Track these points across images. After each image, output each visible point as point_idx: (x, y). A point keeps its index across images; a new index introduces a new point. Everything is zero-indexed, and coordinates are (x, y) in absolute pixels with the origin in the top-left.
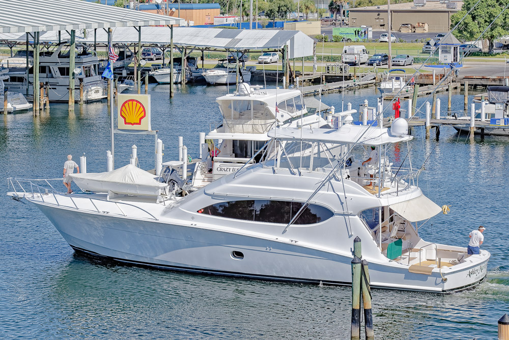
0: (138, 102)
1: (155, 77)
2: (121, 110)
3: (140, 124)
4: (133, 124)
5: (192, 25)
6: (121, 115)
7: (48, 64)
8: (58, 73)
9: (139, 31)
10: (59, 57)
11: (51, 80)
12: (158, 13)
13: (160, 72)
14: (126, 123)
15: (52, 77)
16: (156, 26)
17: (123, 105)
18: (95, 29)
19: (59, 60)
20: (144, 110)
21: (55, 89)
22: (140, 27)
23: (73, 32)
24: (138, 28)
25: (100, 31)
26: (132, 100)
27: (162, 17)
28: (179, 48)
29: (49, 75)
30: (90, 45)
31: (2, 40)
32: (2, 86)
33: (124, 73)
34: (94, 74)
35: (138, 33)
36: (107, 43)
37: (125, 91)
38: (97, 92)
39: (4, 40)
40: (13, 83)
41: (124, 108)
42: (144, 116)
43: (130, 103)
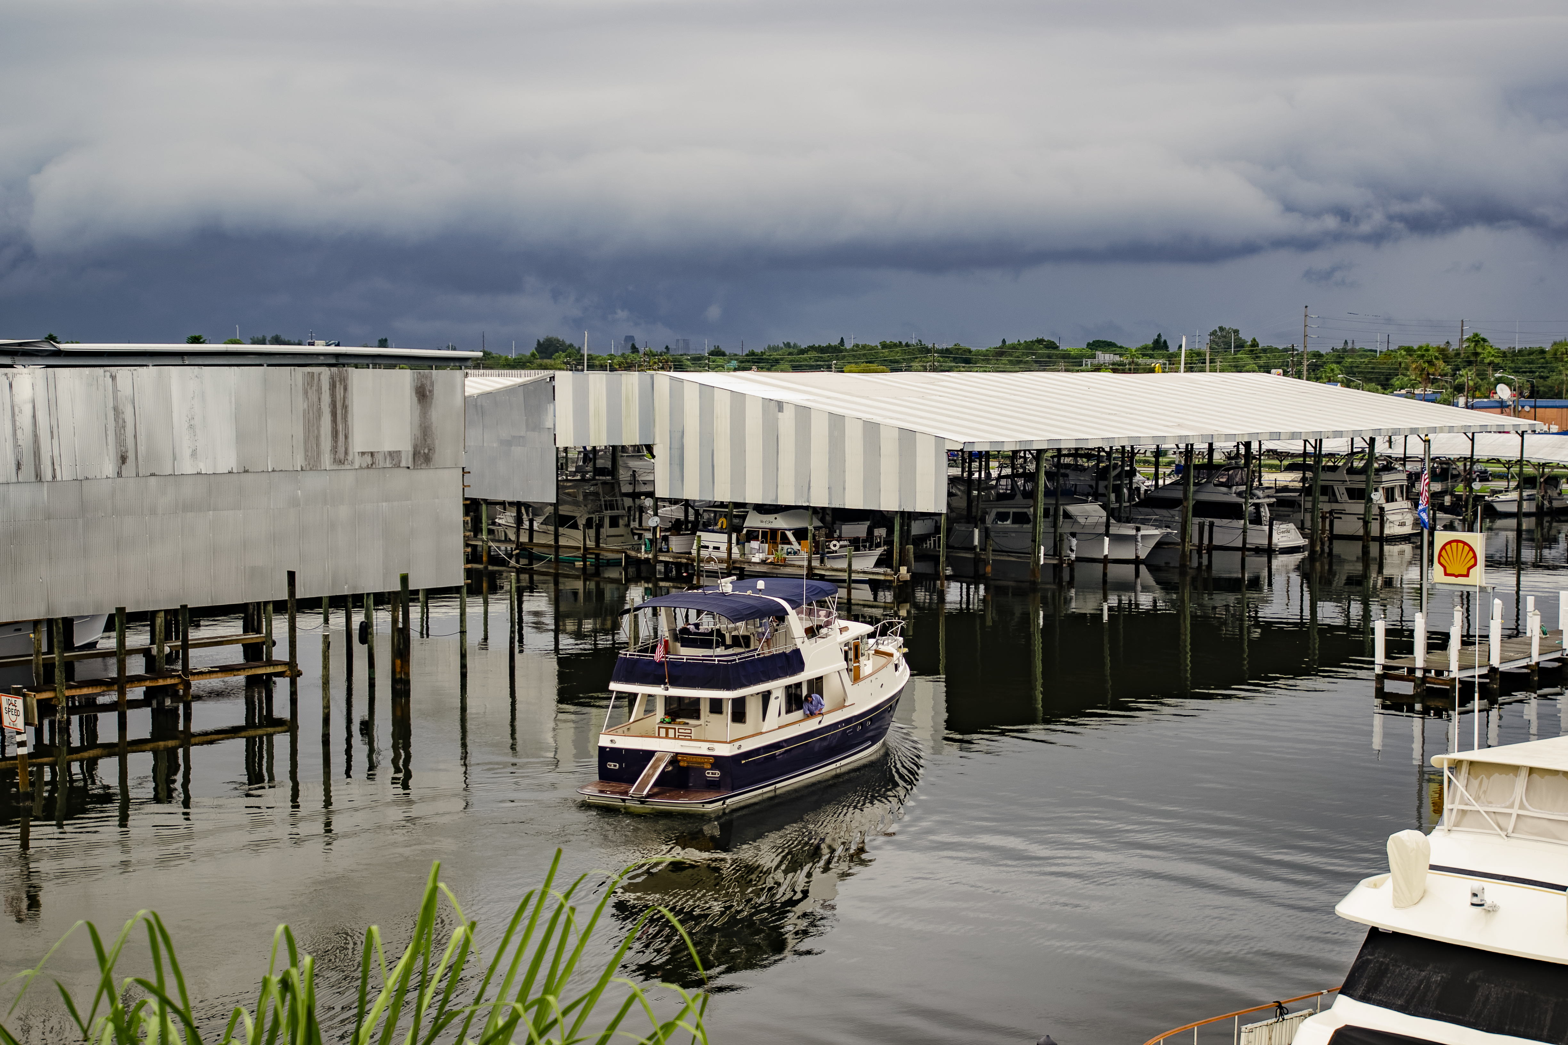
0: (1465, 544)
1: (1495, 504)
2: (1440, 555)
3: (1467, 575)
4: (1457, 576)
5: (1556, 431)
6: (1440, 562)
7: (1331, 483)
8: (1345, 497)
9: (1472, 440)
10: (1347, 473)
11: (1335, 506)
12: (1502, 413)
13: (1502, 497)
14: (1446, 574)
15: (1337, 501)
16: (1500, 432)
17: (1443, 548)
18: (1406, 436)
19: (1347, 478)
20: (1475, 557)
21: (1340, 518)
22: (1473, 434)
23: (1372, 440)
24: (1470, 435)
25: (1413, 440)
26: (1457, 541)
27: (1509, 421)
28: (1534, 466)
29: (1332, 498)
30: (1396, 459)
31: (1268, 451)
32: (1266, 513)
33: (1447, 500)
34: (1399, 499)
35: (1470, 442)
36: (1422, 457)
37: (1449, 527)
38: (1402, 524)
39: (1272, 450)
40: (1281, 509)
41: (1444, 552)
42: (1475, 564)
43: (1454, 544)
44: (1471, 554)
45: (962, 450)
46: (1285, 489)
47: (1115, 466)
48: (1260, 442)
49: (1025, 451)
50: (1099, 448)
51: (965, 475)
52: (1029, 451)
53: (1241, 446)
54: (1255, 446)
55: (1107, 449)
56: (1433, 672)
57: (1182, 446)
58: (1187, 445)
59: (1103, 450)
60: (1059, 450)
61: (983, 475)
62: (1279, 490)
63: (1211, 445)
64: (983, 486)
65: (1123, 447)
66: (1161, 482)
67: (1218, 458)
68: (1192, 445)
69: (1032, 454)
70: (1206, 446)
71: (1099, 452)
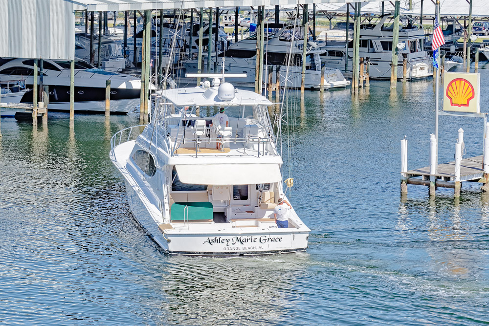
0: (466, 81)
1: (485, 54)
2: (448, 90)
3: (467, 105)
4: (459, 106)
6: (448, 96)
7: (369, 38)
8: (381, 48)
9: (470, 3)
10: (382, 30)
11: (372, 55)
14: (452, 104)
15: (374, 52)
17: (450, 84)
18: (422, 1)
19: (382, 33)
20: (473, 91)
21: (377, 64)
23: (398, 3)
25: (427, 2)
26: (460, 79)
29: (371, 49)
30: (416, 18)
31: (320, 11)
32: (318, 61)
33: (453, 49)
34: (419, 50)
35: (469, 5)
36: (434, 16)
37: (453, 69)
38: (422, 69)
39: (323, 11)
40: (331, 57)
41: (450, 88)
42: (473, 96)
43: (458, 82)
44: (470, 89)
45: (86, 10)
46: (334, 43)
47: (205, 25)
48: (314, 4)
49: (135, 11)
50: (192, 9)
51: (89, 32)
52: (138, 11)
53: (300, 8)
54: (310, 7)
55: (199, 10)
56: (443, 178)
57: (256, 8)
58: (259, 7)
59: (196, 11)
60: (161, 11)
61: (102, 33)
62: (328, 43)
63: (277, 7)
64: (103, 40)
65: (211, 9)
66: (239, 37)
67: (283, 18)
68: (263, 7)
69: (140, 13)
70: (274, 8)
71: (192, 12)
